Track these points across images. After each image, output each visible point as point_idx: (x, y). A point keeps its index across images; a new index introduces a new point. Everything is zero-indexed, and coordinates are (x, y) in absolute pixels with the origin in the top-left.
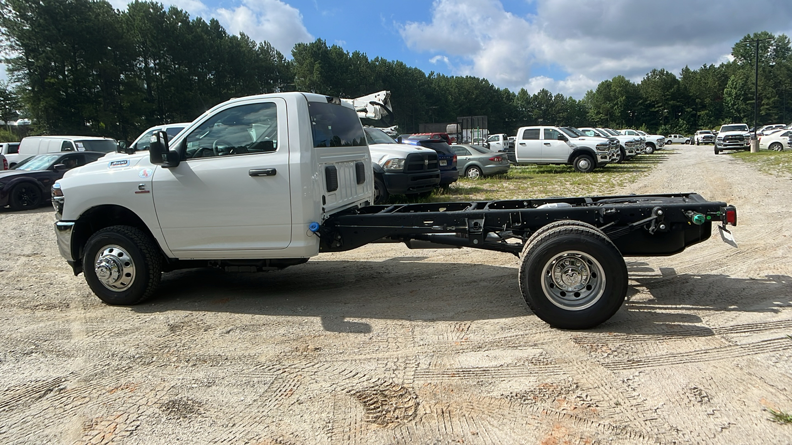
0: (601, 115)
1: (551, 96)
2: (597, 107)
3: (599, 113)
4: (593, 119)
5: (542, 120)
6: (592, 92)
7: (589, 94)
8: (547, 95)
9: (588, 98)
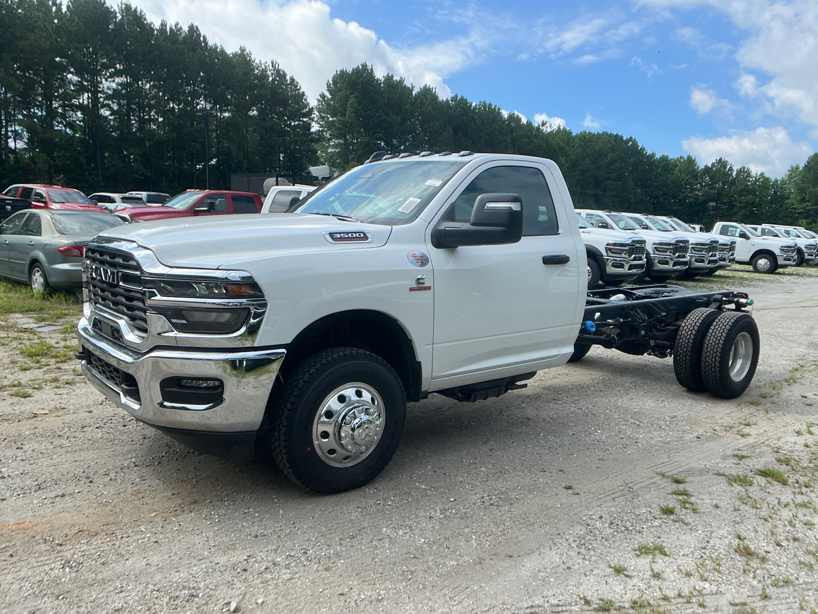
0: (807, 203)
1: (731, 169)
2: (801, 190)
3: (803, 200)
4: (795, 209)
5: (714, 204)
6: (797, 168)
7: (792, 170)
8: (725, 167)
9: (790, 177)
